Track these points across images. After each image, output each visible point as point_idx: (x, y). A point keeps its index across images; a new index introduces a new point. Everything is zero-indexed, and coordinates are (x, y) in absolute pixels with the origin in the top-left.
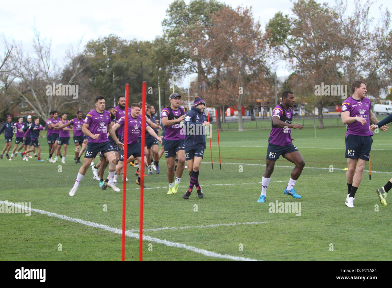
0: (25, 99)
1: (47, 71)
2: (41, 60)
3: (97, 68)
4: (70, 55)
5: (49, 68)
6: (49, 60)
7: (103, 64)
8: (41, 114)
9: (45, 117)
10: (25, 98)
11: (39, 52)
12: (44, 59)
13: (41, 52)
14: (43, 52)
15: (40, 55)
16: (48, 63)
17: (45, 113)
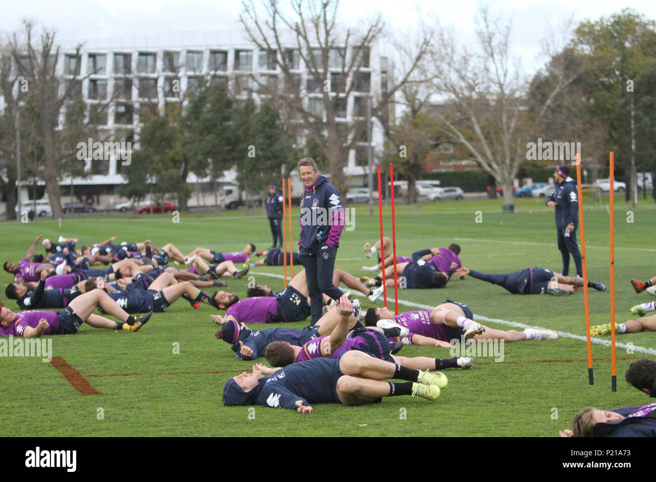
0: (458, 137)
1: (502, 81)
2: (491, 59)
3: (596, 75)
4: (548, 50)
5: (505, 75)
6: (507, 58)
7: (608, 68)
8: (490, 166)
9: (498, 171)
10: (460, 134)
11: (486, 44)
12: (497, 57)
13: (490, 43)
14: (495, 43)
15: (489, 50)
16: (504, 64)
17: (498, 164)
